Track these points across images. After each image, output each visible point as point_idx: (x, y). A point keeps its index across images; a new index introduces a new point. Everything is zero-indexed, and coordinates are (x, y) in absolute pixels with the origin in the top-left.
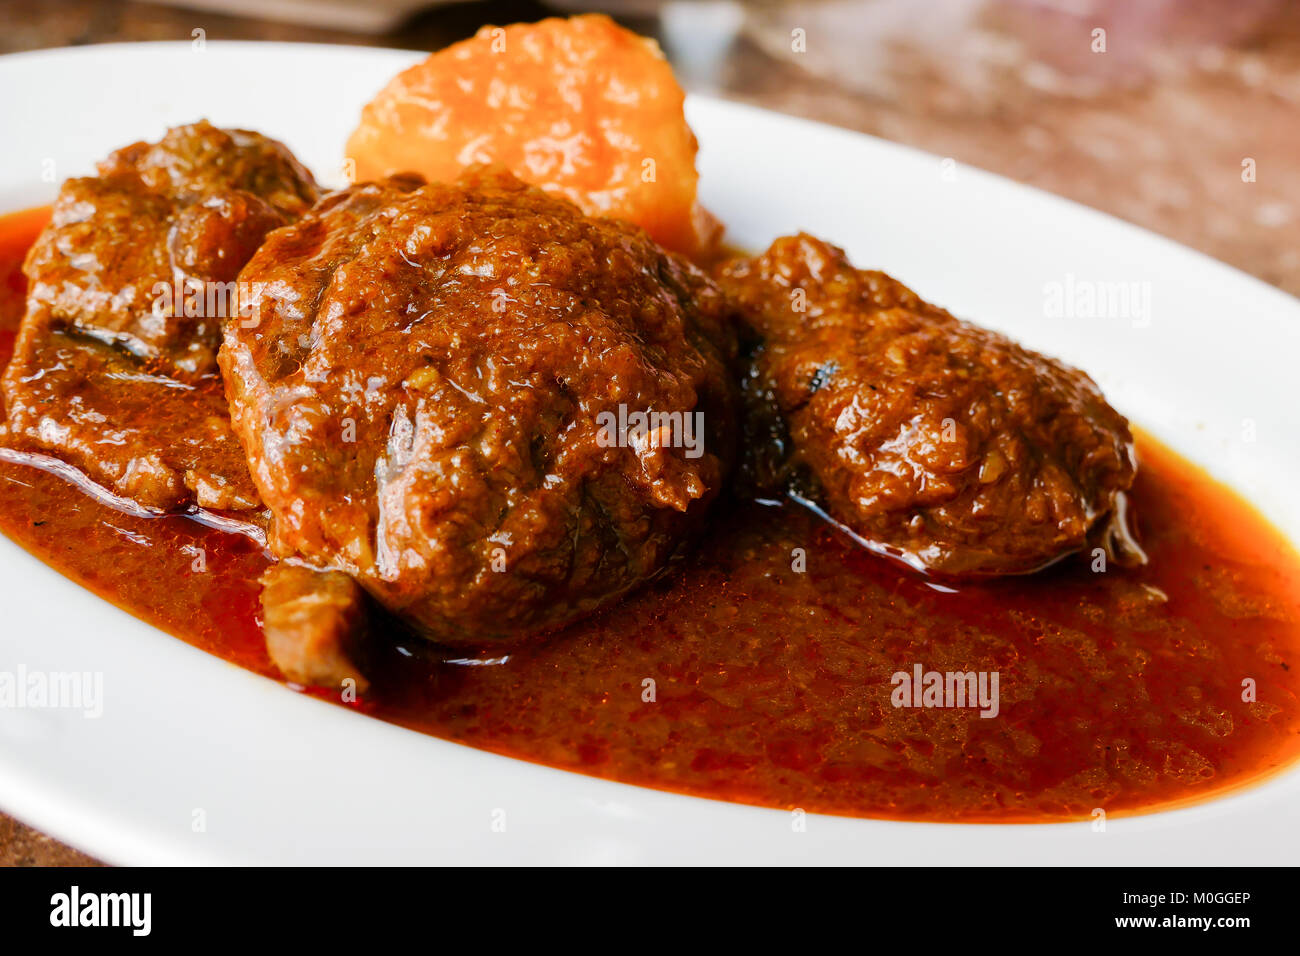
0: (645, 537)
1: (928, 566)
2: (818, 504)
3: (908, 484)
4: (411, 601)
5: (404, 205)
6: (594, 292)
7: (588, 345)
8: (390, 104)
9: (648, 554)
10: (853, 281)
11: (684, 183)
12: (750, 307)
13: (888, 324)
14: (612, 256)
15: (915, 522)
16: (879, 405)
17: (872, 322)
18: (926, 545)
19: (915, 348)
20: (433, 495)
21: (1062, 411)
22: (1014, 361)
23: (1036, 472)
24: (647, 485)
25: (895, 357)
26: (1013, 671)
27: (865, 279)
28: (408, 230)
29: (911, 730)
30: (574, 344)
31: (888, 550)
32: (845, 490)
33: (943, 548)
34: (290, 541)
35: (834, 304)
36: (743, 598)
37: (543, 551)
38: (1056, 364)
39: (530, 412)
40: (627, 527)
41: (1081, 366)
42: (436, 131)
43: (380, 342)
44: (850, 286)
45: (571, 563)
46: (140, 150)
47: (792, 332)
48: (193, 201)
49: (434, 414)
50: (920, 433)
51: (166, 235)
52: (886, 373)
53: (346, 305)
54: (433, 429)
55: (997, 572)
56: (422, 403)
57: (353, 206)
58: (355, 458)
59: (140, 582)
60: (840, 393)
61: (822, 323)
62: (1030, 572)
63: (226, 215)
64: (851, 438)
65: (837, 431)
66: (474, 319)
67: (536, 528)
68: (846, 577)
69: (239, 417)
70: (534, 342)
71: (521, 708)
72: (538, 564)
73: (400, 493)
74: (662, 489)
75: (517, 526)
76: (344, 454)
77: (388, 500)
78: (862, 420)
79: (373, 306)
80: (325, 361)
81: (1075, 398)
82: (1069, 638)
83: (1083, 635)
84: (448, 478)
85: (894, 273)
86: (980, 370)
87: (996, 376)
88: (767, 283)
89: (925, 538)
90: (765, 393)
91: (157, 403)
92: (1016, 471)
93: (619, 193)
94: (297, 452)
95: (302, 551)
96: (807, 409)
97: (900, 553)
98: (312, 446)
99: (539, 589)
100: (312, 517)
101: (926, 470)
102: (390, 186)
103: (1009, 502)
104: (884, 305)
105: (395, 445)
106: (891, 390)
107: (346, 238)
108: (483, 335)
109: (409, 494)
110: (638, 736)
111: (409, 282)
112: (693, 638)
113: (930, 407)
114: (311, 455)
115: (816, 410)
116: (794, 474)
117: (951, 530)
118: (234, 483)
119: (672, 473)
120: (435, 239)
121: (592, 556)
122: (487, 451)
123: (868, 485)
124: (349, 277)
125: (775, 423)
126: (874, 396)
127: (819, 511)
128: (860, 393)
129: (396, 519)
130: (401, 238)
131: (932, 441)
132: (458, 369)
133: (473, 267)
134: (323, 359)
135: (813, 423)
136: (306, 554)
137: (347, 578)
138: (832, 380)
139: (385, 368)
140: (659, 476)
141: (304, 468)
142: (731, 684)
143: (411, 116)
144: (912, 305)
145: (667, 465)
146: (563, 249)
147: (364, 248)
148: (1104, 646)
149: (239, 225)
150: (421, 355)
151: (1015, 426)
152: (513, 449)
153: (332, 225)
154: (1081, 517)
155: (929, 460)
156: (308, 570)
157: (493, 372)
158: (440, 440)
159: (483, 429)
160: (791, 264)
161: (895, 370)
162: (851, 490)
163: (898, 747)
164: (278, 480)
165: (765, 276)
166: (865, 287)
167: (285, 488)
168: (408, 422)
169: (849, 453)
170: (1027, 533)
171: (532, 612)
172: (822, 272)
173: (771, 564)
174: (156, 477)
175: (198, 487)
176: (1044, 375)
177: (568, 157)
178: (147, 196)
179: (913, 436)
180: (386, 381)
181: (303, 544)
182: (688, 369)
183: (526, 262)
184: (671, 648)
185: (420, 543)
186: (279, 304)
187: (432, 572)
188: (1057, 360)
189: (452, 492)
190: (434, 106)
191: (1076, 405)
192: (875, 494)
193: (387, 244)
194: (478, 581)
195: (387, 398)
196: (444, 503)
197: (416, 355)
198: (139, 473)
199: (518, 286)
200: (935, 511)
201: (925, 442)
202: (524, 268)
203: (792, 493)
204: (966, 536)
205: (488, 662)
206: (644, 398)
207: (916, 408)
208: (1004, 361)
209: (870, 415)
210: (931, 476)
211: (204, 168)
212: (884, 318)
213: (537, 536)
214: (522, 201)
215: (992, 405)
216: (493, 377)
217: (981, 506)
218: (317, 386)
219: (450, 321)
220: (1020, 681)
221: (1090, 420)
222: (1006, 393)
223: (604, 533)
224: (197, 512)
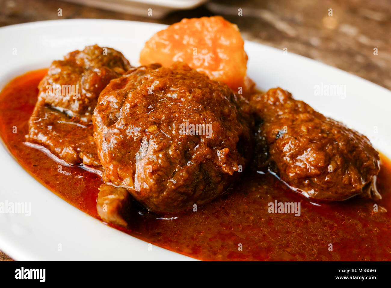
0: (220, 182)
1: (310, 196)
2: (277, 174)
3: (305, 170)
4: (144, 198)
5: (152, 74)
6: (208, 104)
7: (205, 121)
8: (153, 42)
9: (220, 187)
10: (293, 104)
11: (242, 70)
12: (260, 110)
13: (303, 118)
14: (215, 93)
15: (307, 182)
16: (297, 144)
17: (297, 117)
18: (310, 189)
19: (310, 126)
20: (153, 166)
21: (357, 149)
22: (342, 132)
23: (347, 169)
24: (221, 166)
25: (304, 129)
26: (334, 232)
27: (297, 103)
28: (152, 81)
29: (299, 250)
30: (200, 120)
31: (298, 190)
32: (285, 170)
33: (315, 191)
34: (108, 177)
35: (286, 111)
36: (250, 203)
37: (186, 185)
38: (357, 133)
39: (185, 141)
40: (214, 179)
41: (365, 134)
42: (167, 51)
43: (140, 117)
44: (292, 105)
45: (195, 189)
46: (77, 52)
47: (272, 119)
48: (90, 69)
49: (155, 140)
50: (310, 154)
51: (81, 79)
52: (300, 134)
53: (131, 105)
54: (154, 145)
55: (332, 200)
56: (151, 136)
57: (137, 73)
58: (130, 152)
59: (63, 186)
60: (285, 140)
61: (282, 116)
62: (343, 200)
63: (99, 74)
64: (288, 154)
65: (283, 152)
66: (170, 111)
67: (184, 178)
68: (284, 198)
69: (96, 137)
70: (188, 119)
71: (175, 234)
72: (184, 189)
73: (143, 165)
74: (225, 167)
75: (178, 177)
76: (126, 151)
77: (139, 166)
78: (292, 149)
79: (139, 105)
80: (123, 122)
81: (361, 145)
82: (354, 222)
83: (358, 222)
84: (158, 160)
85: (306, 102)
86: (331, 135)
87: (336, 137)
88: (266, 103)
89: (310, 187)
90: (262, 138)
91: (74, 131)
92: (340, 168)
93: (221, 72)
94: (112, 150)
95: (112, 180)
96: (275, 144)
97: (301, 192)
98: (117, 148)
99: (185, 197)
100: (115, 170)
101: (311, 166)
102: (150, 67)
103: (337, 177)
104: (303, 112)
105: (142, 149)
106: (301, 140)
107: (134, 83)
108: (172, 116)
109: (145, 165)
110: (211, 246)
111: (151, 98)
112: (232, 215)
113: (314, 146)
114: (116, 151)
115: (277, 144)
116: (270, 164)
117: (318, 185)
118: (95, 157)
119: (229, 163)
120: (160, 85)
121: (202, 187)
122: (170, 153)
123: (292, 169)
124: (133, 96)
125: (265, 147)
126: (296, 141)
127: (277, 176)
128: (292, 140)
129: (141, 172)
130: (150, 84)
131: (314, 157)
132: (164, 127)
133: (171, 94)
134: (122, 121)
135: (276, 148)
136: (113, 181)
137: (125, 190)
138: (283, 135)
139: (141, 125)
140: (225, 163)
141: (113, 155)
142: (242, 231)
143: (159, 46)
144: (311, 112)
145: (227, 160)
146: (200, 90)
147: (138, 87)
148: (365, 225)
149: (103, 77)
150: (152, 121)
151: (341, 153)
152: (179, 152)
153: (130, 79)
154: (360, 183)
155: (312, 163)
156: (113, 186)
157: (174, 128)
158: (156, 149)
159: (170, 145)
160: (274, 97)
161: (303, 133)
162: (287, 170)
163: (294, 255)
164: (105, 158)
165: (265, 100)
166: (297, 106)
167: (108, 161)
168: (147, 142)
169: (287, 159)
170: (342, 188)
171: (182, 204)
172: (284, 100)
173: (260, 193)
174: (71, 154)
175: (83, 158)
176: (352, 137)
177: (206, 61)
178: (77, 67)
179: (308, 155)
180: (141, 129)
181: (112, 178)
182: (237, 130)
183: (188, 94)
184: (225, 217)
185: (148, 180)
186: (111, 103)
187: (151, 190)
188: (357, 132)
189: (159, 165)
190: (167, 43)
191: (361, 147)
192: (294, 172)
193: (145, 86)
194: (165, 193)
195: (141, 134)
196: (156, 169)
197: (151, 121)
198: (66, 152)
199: (185, 101)
200: (313, 179)
201: (311, 157)
202: (187, 96)
203: (269, 170)
204: (323, 188)
205: (167, 219)
206: (221, 138)
207: (309, 146)
208: (339, 132)
209: (294, 147)
210: (312, 168)
211: (95, 59)
212: (302, 116)
213: (184, 181)
214: (189, 74)
215: (334, 146)
216: (174, 130)
217: (328, 178)
218: (120, 129)
219: (162, 111)
220: (336, 235)
221: (366, 152)
222: (339, 143)
223: (207, 180)
224: (82, 165)
